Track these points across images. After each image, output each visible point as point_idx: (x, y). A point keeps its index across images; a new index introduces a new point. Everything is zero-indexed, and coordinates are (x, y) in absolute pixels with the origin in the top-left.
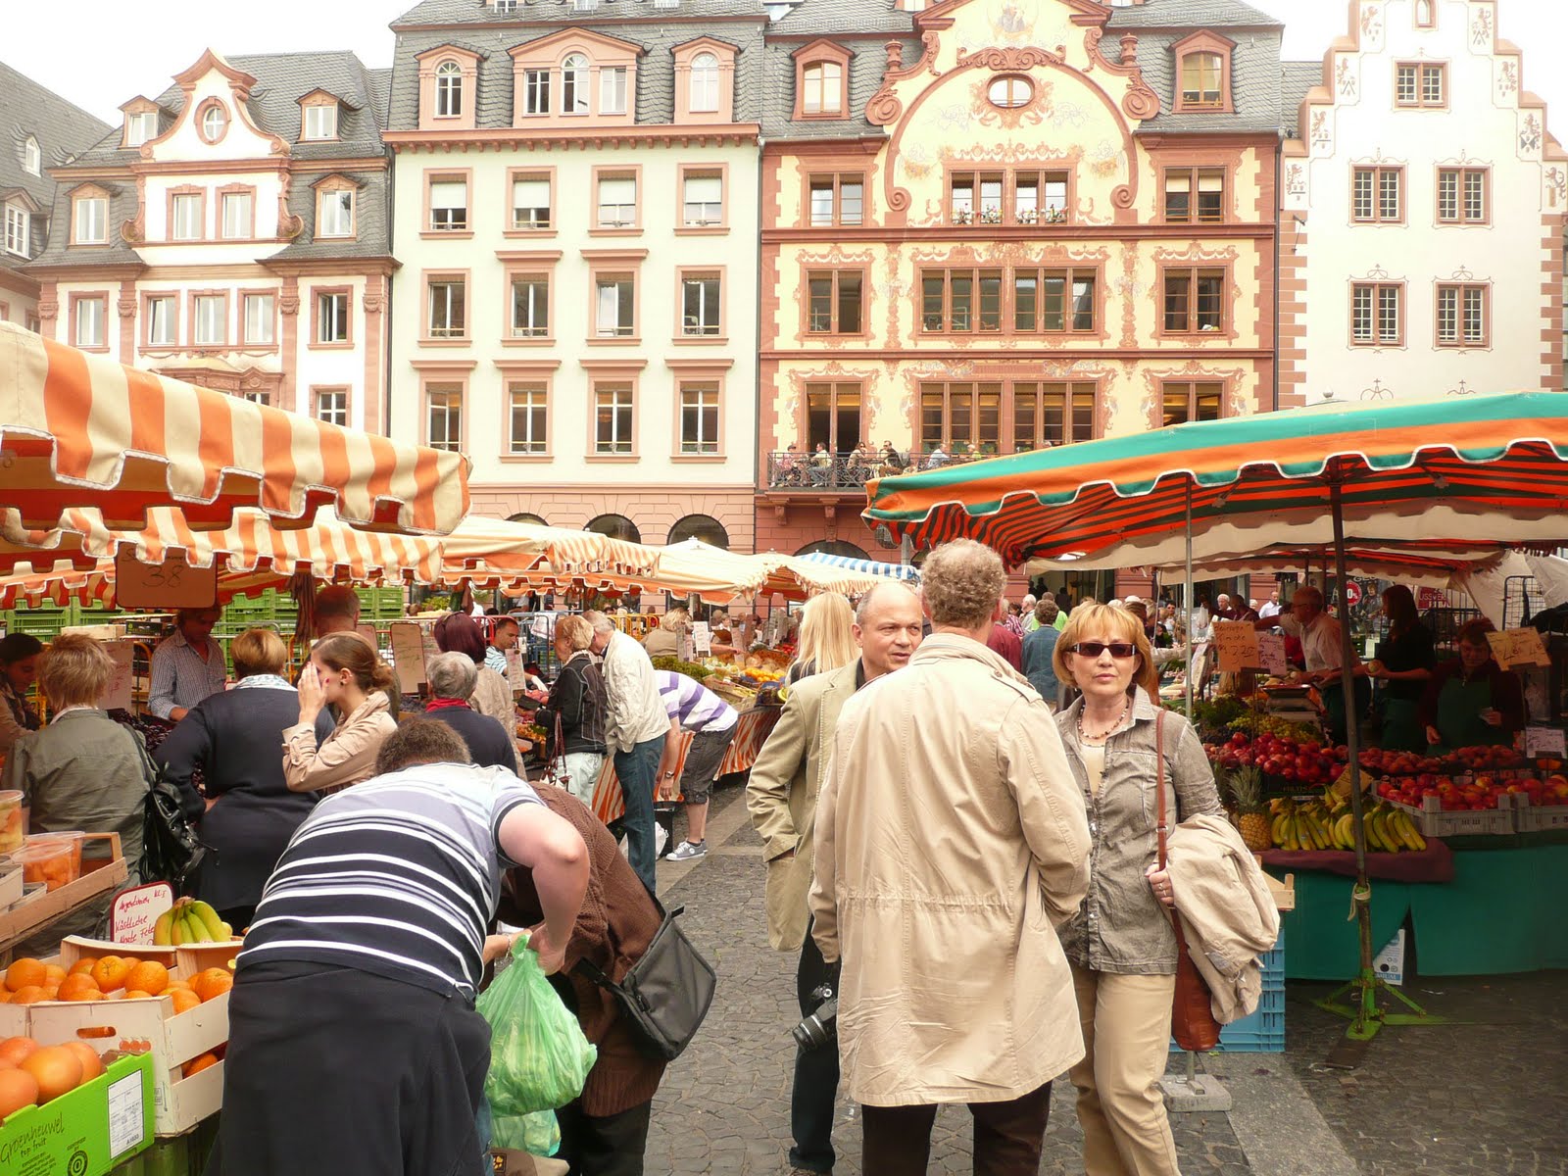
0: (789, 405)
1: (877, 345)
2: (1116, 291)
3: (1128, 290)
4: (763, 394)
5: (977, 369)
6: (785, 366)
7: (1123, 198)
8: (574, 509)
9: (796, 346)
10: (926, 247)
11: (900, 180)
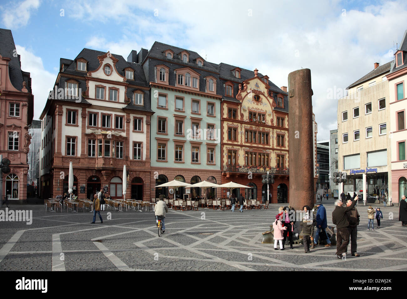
0: (226, 154)
1: (239, 143)
2: (271, 137)
3: (273, 137)
4: (222, 151)
5: (254, 150)
6: (225, 146)
7: (272, 121)
8: (189, 174)
9: (226, 142)
10: (246, 125)
11: (242, 112)
